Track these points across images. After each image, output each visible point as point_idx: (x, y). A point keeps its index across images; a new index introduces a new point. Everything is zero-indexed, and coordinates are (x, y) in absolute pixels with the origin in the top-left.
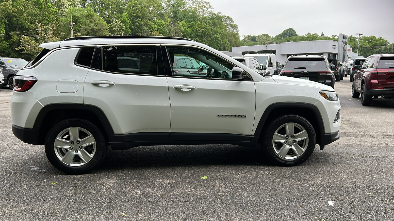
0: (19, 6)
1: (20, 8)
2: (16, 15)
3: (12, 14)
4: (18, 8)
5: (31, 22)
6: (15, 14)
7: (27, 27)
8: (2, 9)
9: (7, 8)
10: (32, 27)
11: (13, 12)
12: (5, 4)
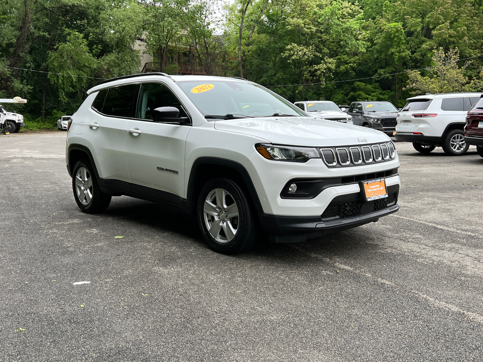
0: (460, 27)
1: (461, 29)
2: (455, 40)
3: (449, 40)
4: (458, 30)
5: (476, 46)
6: (452, 39)
7: (468, 55)
8: (435, 35)
9: (441, 32)
10: (475, 55)
11: (450, 36)
12: (441, 27)
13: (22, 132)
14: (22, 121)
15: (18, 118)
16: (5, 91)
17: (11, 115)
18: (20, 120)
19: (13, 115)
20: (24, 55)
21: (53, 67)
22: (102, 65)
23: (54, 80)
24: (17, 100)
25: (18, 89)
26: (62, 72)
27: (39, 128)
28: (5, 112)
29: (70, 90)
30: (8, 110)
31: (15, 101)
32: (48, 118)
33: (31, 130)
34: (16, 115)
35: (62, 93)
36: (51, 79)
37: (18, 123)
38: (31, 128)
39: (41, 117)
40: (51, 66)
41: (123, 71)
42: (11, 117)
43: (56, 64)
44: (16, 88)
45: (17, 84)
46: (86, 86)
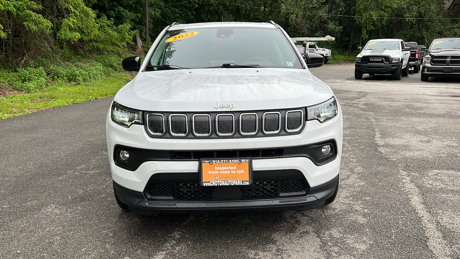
13: (329, 64)
14: (329, 55)
15: (327, 52)
16: (322, 31)
17: (322, 50)
18: (327, 54)
19: (323, 50)
20: (339, 2)
21: (359, 10)
22: (402, 5)
23: (359, 21)
24: (328, 38)
25: (331, 30)
26: (366, 13)
27: (345, 61)
28: (317, 48)
29: (370, 29)
30: (319, 47)
31: (326, 39)
32: (355, 52)
33: (338, 62)
34: (325, 50)
35: (364, 31)
36: (357, 20)
37: (326, 56)
38: (338, 60)
39: (348, 51)
40: (358, 9)
41: (422, 8)
42: (321, 52)
43: (361, 7)
44: (330, 29)
45: (331, 26)
46: (386, 24)
